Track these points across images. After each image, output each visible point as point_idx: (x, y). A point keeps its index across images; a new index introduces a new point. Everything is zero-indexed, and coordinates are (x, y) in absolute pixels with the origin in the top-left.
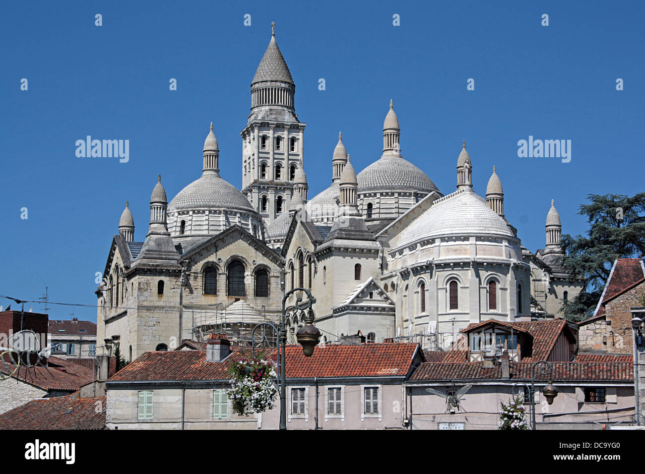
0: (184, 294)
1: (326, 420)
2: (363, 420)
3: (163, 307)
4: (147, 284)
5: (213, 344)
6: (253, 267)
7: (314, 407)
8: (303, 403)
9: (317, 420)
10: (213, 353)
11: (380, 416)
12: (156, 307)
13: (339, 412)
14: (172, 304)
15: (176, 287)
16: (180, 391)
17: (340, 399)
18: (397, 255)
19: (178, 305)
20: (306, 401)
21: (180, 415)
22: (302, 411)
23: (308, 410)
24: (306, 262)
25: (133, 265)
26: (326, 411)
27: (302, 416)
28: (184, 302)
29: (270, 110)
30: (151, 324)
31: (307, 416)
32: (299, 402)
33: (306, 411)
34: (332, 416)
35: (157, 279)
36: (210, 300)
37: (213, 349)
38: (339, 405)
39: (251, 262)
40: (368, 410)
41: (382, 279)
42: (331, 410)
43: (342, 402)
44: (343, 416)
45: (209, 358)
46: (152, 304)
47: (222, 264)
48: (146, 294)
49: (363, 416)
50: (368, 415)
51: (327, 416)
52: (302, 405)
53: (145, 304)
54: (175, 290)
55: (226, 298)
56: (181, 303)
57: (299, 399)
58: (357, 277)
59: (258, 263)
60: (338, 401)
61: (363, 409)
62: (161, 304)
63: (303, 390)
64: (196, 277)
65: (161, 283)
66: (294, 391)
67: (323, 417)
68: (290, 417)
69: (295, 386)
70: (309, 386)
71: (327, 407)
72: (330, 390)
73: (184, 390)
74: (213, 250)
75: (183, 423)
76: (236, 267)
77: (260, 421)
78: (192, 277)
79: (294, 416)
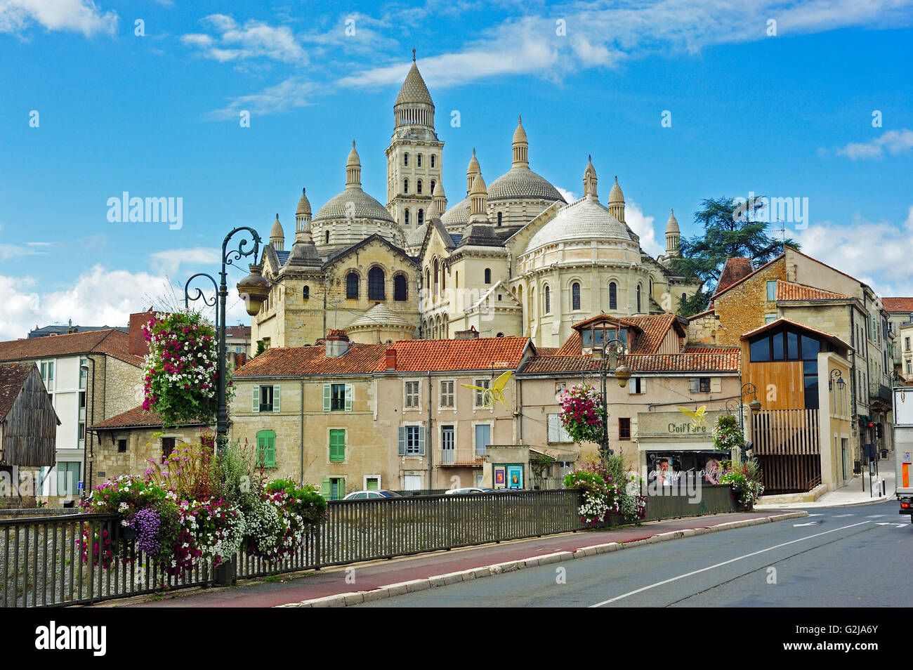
0: (327, 298)
1: (439, 412)
2: (474, 412)
3: (308, 310)
4: (293, 289)
5: (332, 340)
6: (392, 273)
7: (427, 399)
8: (417, 396)
9: (430, 411)
10: (332, 349)
12: (302, 311)
13: (451, 404)
14: (317, 308)
15: (320, 291)
16: (297, 385)
17: (452, 392)
18: (525, 260)
19: (322, 308)
20: (420, 395)
21: (299, 409)
22: (416, 404)
23: (422, 402)
24: (440, 268)
25: (280, 272)
26: (439, 403)
27: (416, 408)
28: (327, 305)
29: (412, 129)
30: (297, 326)
31: (420, 409)
32: (413, 395)
33: (420, 404)
34: (445, 408)
35: (303, 284)
36: (352, 303)
37: (332, 344)
38: (451, 398)
39: (390, 268)
41: (510, 283)
42: (443, 403)
43: (455, 394)
44: (455, 408)
45: (328, 353)
46: (298, 308)
47: (362, 271)
48: (292, 298)
49: (475, 408)
51: (440, 409)
52: (417, 398)
53: (292, 307)
54: (320, 295)
55: (367, 302)
56: (325, 307)
57: (413, 392)
58: (487, 280)
59: (396, 269)
60: (451, 394)
61: (475, 401)
62: (307, 307)
63: (416, 384)
64: (338, 283)
65: (306, 289)
66: (408, 384)
67: (436, 409)
68: (404, 409)
69: (409, 380)
70: (422, 379)
71: (440, 399)
72: (443, 384)
73: (303, 386)
74: (354, 258)
75: (303, 415)
76: (377, 273)
77: (375, 414)
78: (335, 283)
79: (409, 409)
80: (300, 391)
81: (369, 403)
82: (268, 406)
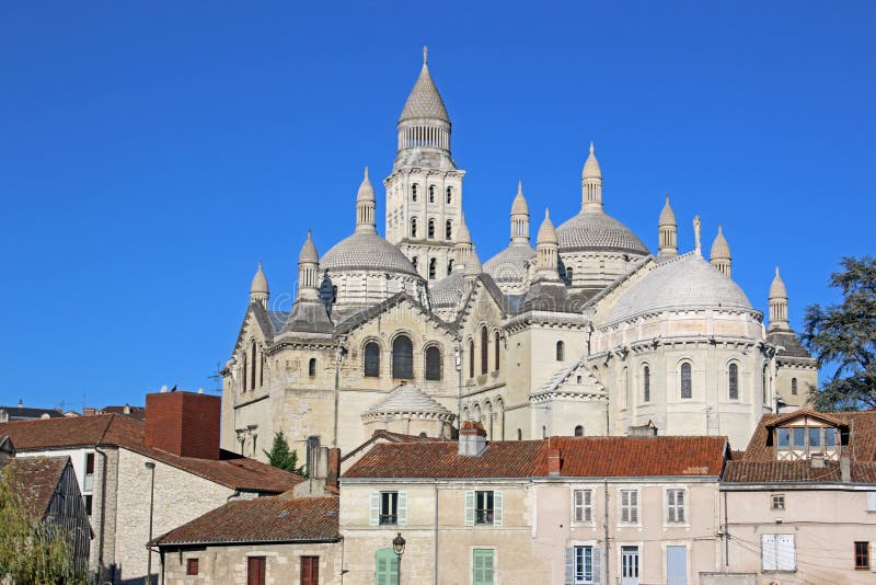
0: (340, 376)
1: (619, 531)
2: (665, 531)
3: (316, 391)
4: (296, 362)
5: (467, 434)
6: (423, 343)
7: (602, 513)
8: (589, 509)
9: (606, 527)
10: (467, 446)
11: (687, 525)
13: (635, 519)
14: (326, 388)
15: (331, 366)
16: (430, 490)
17: (636, 505)
18: (611, 331)
19: (333, 388)
20: (593, 507)
21: (433, 521)
22: (588, 518)
23: (595, 517)
24: (492, 338)
25: (277, 339)
26: (619, 519)
27: (588, 524)
28: (340, 385)
29: (423, 153)
30: (301, 411)
31: (594, 524)
32: (584, 506)
33: (592, 518)
34: (626, 525)
35: (307, 356)
36: (371, 382)
37: (467, 440)
38: (634, 512)
39: (420, 338)
40: (671, 519)
41: (589, 360)
42: (625, 518)
43: (639, 507)
44: (640, 525)
45: (462, 451)
46: (302, 387)
47: (385, 340)
48: (296, 374)
49: (665, 525)
50: (672, 525)
51: (619, 525)
52: (588, 511)
53: (294, 386)
54: (331, 371)
55: (390, 381)
56: (337, 386)
57: (584, 503)
58: (559, 357)
59: (428, 339)
60: (634, 507)
61: (666, 515)
62: (313, 387)
63: (588, 493)
64: (354, 356)
65: (313, 361)
66: (578, 493)
67: (614, 527)
68: (572, 525)
69: (579, 487)
70: (596, 486)
71: (620, 513)
72: (625, 494)
73: (437, 491)
74: (375, 321)
75: (437, 530)
76: (403, 344)
77: (534, 530)
78: (350, 355)
79: (578, 524)
80: (434, 499)
81: (526, 516)
82: (390, 519)
